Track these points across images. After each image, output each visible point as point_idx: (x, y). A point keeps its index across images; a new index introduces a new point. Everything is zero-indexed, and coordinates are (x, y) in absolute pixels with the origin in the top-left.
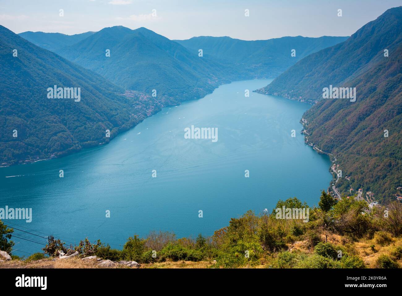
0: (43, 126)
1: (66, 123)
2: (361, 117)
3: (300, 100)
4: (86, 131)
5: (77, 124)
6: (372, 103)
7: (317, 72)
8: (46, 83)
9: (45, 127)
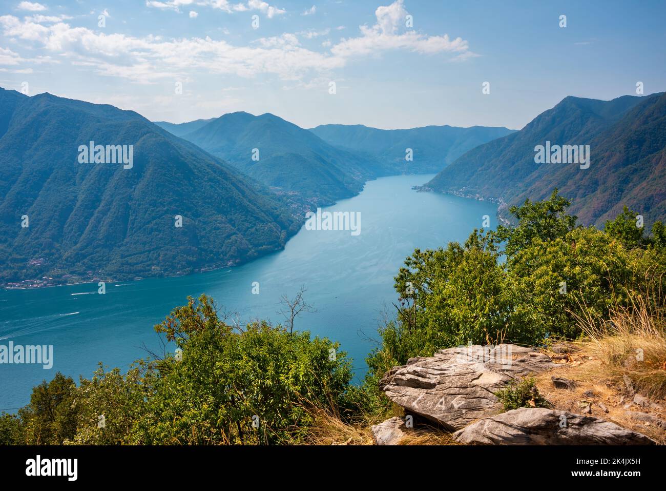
0: (212, 227)
1: (235, 223)
2: (597, 213)
3: (478, 198)
4: (258, 233)
5: (246, 224)
6: (606, 197)
7: (492, 165)
8: (205, 176)
9: (215, 229)
